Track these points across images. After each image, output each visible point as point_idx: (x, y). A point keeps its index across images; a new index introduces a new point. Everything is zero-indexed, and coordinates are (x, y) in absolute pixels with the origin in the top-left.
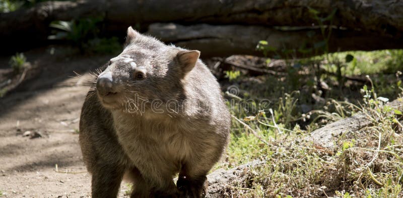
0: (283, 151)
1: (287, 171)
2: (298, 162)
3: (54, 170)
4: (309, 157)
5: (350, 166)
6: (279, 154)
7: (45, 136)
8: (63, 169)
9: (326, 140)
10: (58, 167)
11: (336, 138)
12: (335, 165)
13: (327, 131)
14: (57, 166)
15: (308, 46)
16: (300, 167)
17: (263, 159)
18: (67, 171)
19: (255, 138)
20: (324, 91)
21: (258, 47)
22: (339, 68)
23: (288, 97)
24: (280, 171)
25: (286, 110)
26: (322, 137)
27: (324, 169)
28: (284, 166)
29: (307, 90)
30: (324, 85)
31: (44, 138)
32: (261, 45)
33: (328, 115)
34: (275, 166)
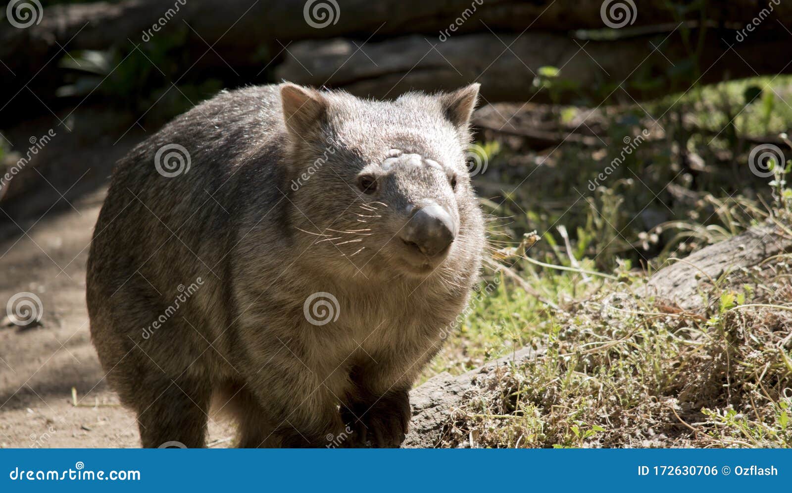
0: (586, 324)
1: (595, 369)
2: (621, 345)
3: (68, 402)
4: (645, 333)
5: (742, 348)
6: (576, 332)
7: (51, 324)
8: (90, 399)
9: (686, 290)
10: (78, 394)
11: (708, 285)
12: (706, 348)
13: (688, 269)
14: (74, 392)
15: (656, 71)
16: (625, 357)
17: (538, 344)
18: (97, 402)
19: (529, 296)
20: (695, 174)
21: (536, 82)
22: (731, 118)
23: (608, 196)
24: (580, 370)
25: (605, 225)
26: (676, 286)
27: (681, 359)
28: (590, 358)
29: (656, 177)
30: (697, 161)
31: (49, 328)
32: (544, 78)
33: (699, 231)
34: (567, 359)
